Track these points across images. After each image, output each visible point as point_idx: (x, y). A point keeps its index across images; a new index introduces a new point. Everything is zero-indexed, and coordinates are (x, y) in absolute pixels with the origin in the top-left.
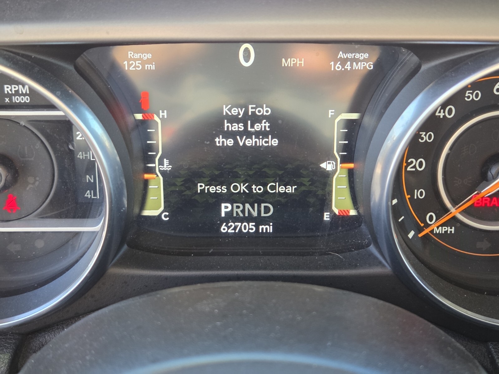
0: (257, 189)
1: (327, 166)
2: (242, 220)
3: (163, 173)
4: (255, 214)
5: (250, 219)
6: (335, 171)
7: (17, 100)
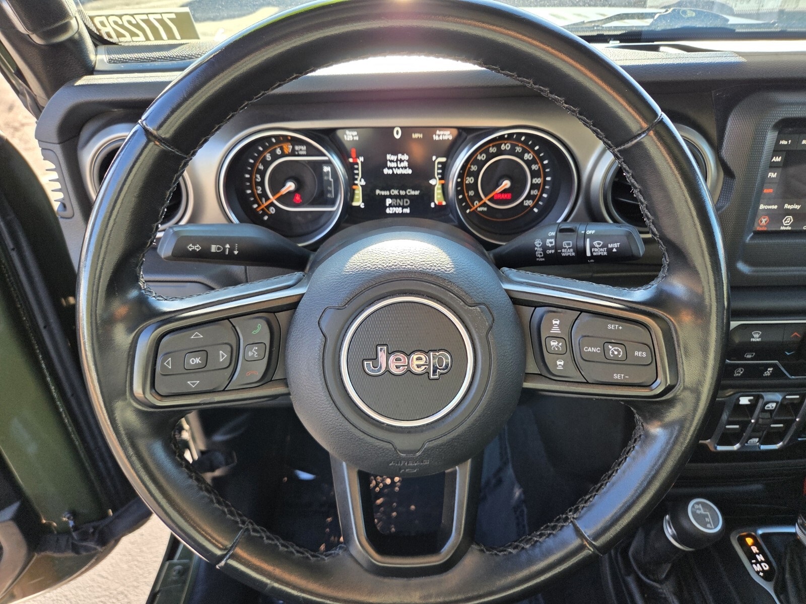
0: (402, 193)
1: (432, 182)
2: (395, 207)
3: (361, 186)
4: (401, 204)
5: (399, 206)
6: (435, 185)
7: (301, 153)
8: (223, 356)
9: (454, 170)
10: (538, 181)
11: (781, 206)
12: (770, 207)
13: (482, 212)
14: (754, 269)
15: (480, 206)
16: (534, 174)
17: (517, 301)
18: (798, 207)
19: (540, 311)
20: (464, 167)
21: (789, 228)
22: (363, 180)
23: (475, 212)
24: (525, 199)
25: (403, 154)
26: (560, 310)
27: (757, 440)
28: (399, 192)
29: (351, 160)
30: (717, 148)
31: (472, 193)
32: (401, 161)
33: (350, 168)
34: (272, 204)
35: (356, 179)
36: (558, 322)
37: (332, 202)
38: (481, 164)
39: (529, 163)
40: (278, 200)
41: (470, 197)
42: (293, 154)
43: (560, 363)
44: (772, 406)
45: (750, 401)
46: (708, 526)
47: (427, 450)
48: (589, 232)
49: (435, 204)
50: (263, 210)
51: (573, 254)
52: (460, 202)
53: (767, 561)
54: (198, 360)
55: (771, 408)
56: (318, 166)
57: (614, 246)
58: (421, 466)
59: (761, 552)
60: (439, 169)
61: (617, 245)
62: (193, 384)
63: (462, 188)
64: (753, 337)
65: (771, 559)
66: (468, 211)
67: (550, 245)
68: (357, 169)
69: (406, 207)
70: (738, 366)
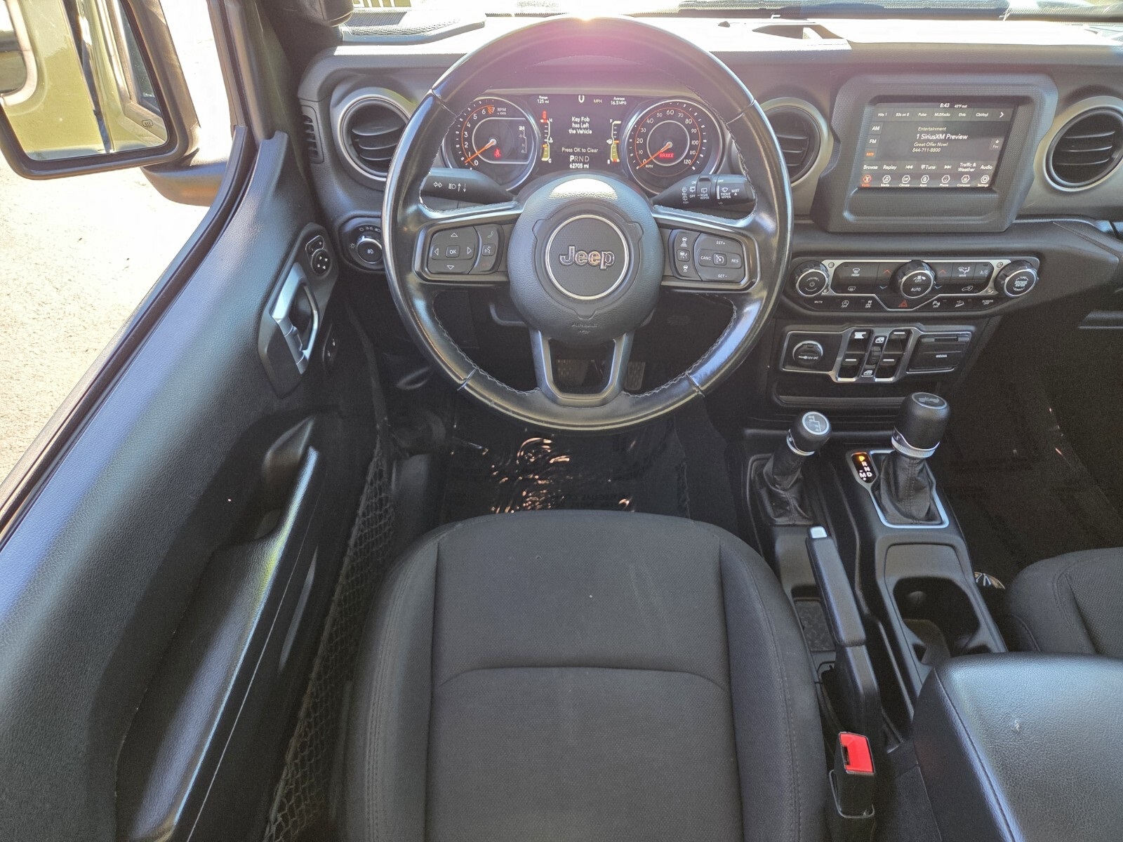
0: (584, 151)
1: (609, 142)
2: (577, 162)
3: (550, 144)
4: (583, 160)
5: (580, 162)
6: (611, 145)
7: (503, 114)
8: (469, 251)
9: (626, 131)
10: (695, 142)
11: (881, 167)
12: (872, 168)
13: (649, 169)
14: (857, 217)
15: (647, 164)
16: (693, 137)
17: (661, 225)
18: (894, 168)
19: (675, 232)
20: (634, 130)
21: (888, 186)
22: (551, 139)
23: (643, 168)
24: (685, 158)
25: (585, 117)
26: (687, 231)
27: (871, 372)
28: (581, 150)
29: (542, 121)
30: (828, 119)
31: (641, 152)
32: (584, 123)
33: (542, 127)
34: (477, 158)
35: (546, 138)
36: (685, 240)
37: (526, 157)
38: (649, 127)
39: (689, 127)
40: (481, 154)
41: (639, 155)
42: (495, 114)
43: (686, 267)
44: (880, 340)
45: (863, 335)
46: (817, 430)
47: (596, 315)
48: (720, 181)
49: (611, 161)
50: (468, 162)
51: (708, 198)
52: (631, 159)
53: (872, 471)
54: (454, 252)
55: (880, 342)
56: (513, 125)
57: (735, 191)
58: (592, 328)
59: (869, 465)
60: (614, 130)
61: (737, 190)
62: (451, 267)
63: (633, 147)
64: (853, 273)
65: (875, 469)
66: (637, 168)
67: (692, 191)
68: (547, 129)
69: (586, 163)
70: (844, 298)
